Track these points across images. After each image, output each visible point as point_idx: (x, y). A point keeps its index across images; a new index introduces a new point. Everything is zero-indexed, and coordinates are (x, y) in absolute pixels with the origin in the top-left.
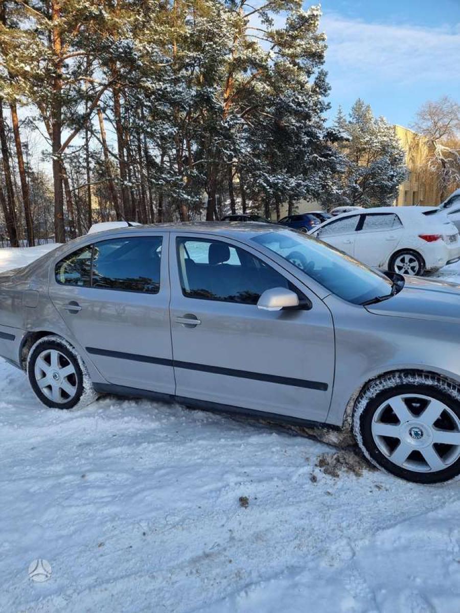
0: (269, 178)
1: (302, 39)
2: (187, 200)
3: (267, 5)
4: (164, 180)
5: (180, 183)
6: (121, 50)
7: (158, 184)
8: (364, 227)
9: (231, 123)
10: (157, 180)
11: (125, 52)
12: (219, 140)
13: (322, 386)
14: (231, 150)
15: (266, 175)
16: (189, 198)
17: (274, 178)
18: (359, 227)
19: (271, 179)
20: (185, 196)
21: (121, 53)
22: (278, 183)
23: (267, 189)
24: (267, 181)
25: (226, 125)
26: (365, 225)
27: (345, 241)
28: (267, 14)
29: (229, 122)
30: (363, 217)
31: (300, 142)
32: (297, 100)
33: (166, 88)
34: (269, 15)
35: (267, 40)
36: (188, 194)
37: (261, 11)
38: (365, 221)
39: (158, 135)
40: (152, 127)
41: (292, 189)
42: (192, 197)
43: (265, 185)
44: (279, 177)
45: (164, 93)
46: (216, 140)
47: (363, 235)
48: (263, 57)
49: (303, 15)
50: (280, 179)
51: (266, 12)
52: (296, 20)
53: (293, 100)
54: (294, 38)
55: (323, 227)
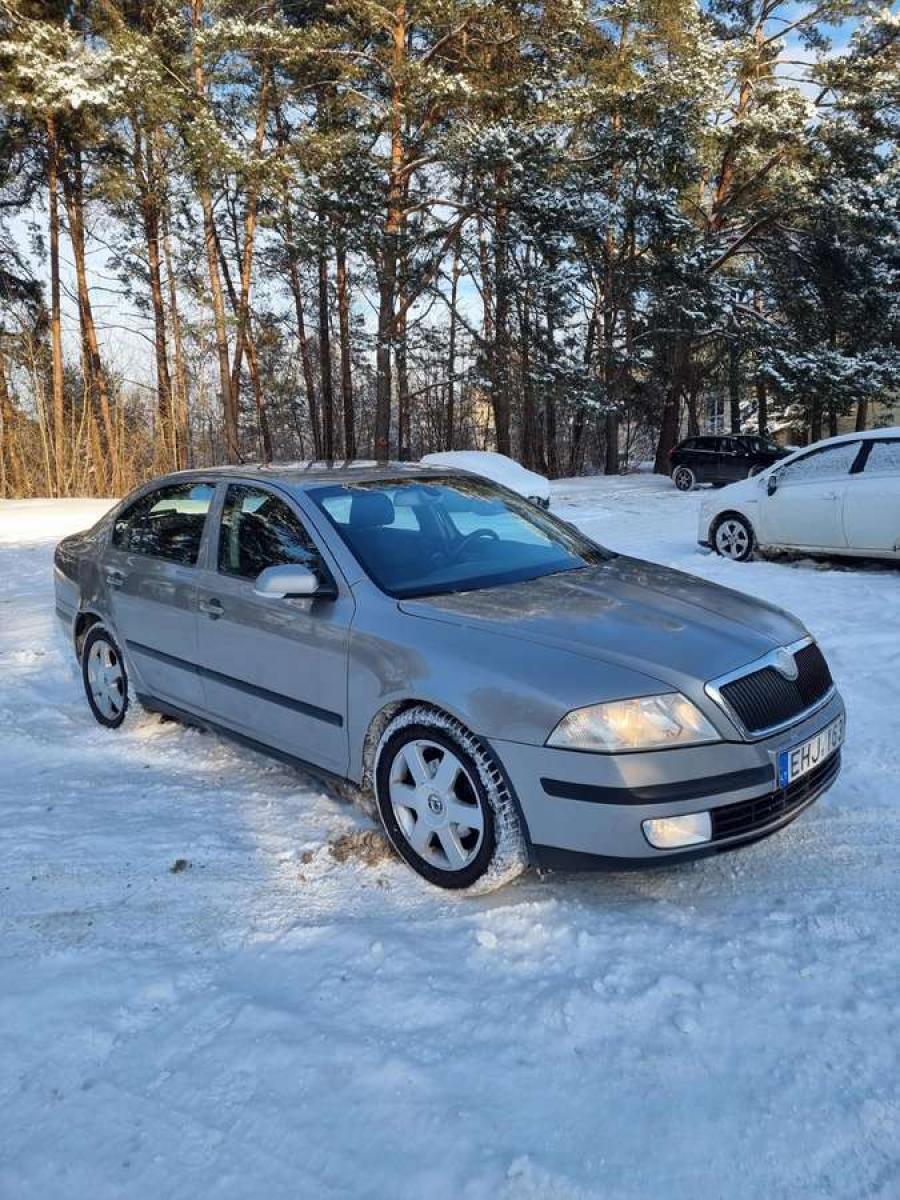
0: (787, 360)
1: (885, 70)
2: (594, 409)
3: (815, 13)
4: (553, 374)
5: (584, 377)
6: (483, 149)
7: (542, 382)
8: (866, 468)
9: (703, 256)
10: (541, 374)
11: (490, 151)
12: (677, 290)
13: (335, 719)
14: (700, 309)
15: (783, 353)
16: (598, 405)
17: (800, 360)
18: (858, 466)
19: (792, 362)
20: (591, 402)
21: (484, 154)
22: (809, 369)
23: (780, 383)
24: (781, 367)
25: (693, 261)
26: (868, 462)
27: (826, 495)
28: (816, 30)
29: (699, 254)
30: (868, 445)
31: (869, 281)
32: (862, 197)
33: (565, 206)
34: (820, 31)
35: (812, 82)
36: (598, 398)
37: (804, 26)
38: (871, 454)
39: (541, 294)
40: (530, 279)
41: (849, 380)
42: (603, 403)
43: (776, 374)
44: (811, 356)
45: (560, 214)
46: (670, 292)
47: (863, 483)
48: (789, 120)
49: (888, 23)
50: (813, 362)
51: (814, 26)
52: (873, 35)
53: (854, 197)
54: (871, 70)
55: (787, 465)
